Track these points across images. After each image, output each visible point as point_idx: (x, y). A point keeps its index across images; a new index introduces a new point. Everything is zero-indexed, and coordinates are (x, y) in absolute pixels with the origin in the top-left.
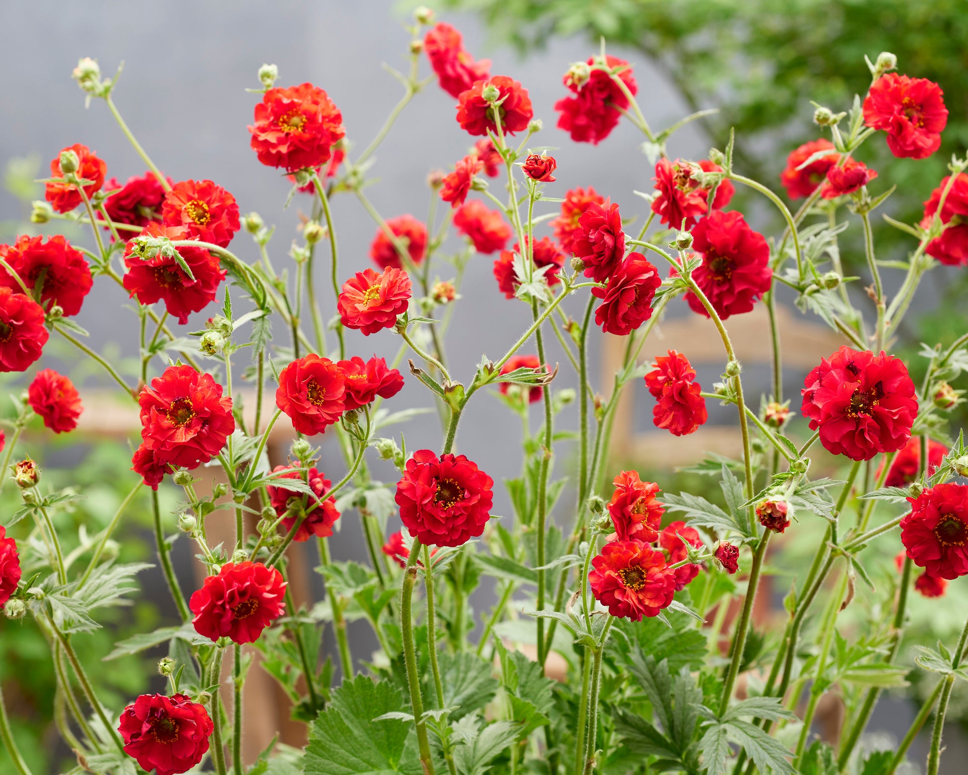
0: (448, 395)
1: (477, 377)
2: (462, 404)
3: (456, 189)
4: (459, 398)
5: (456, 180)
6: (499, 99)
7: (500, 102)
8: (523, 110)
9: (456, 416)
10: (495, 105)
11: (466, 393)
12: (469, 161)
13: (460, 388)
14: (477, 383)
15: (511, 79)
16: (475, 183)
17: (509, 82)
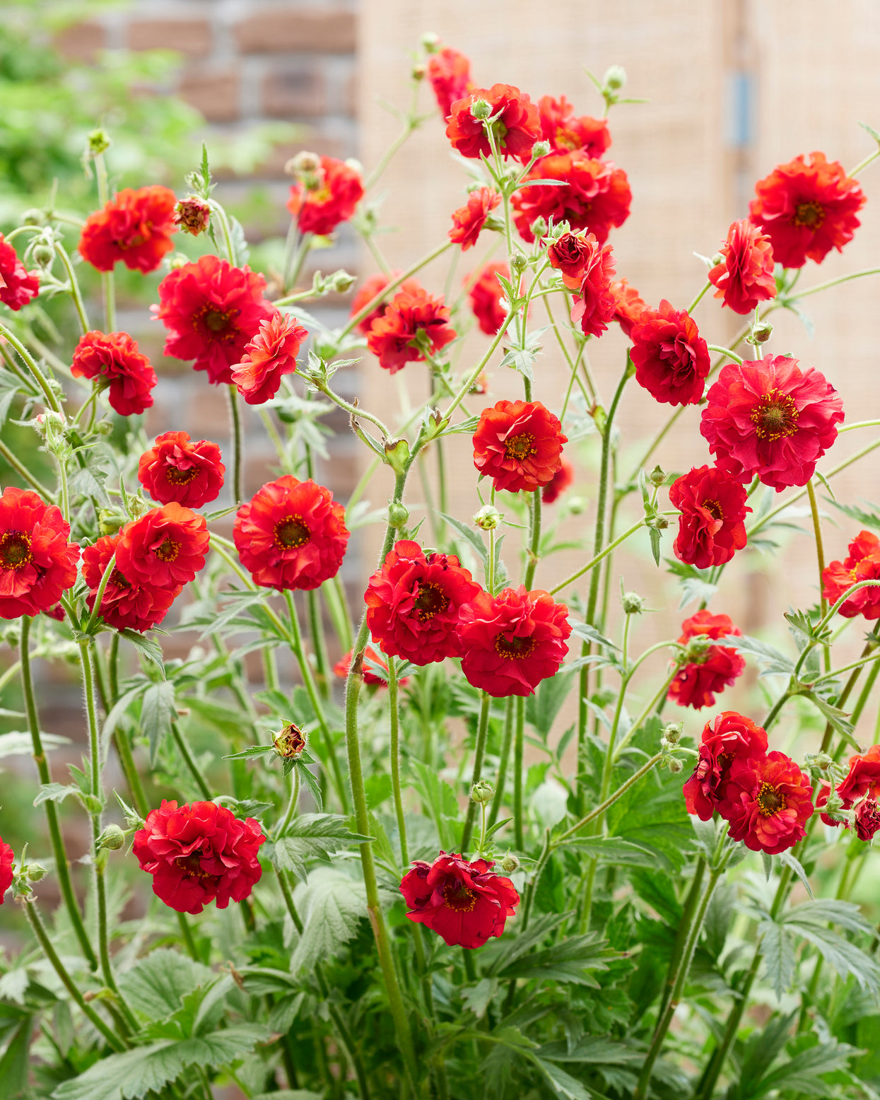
0: (390, 454)
1: (423, 430)
2: (407, 464)
3: (467, 226)
4: (402, 457)
5: (468, 215)
6: (493, 115)
7: (494, 118)
8: (529, 131)
9: (401, 480)
10: (489, 123)
11: (411, 451)
12: (486, 192)
13: (403, 445)
14: (423, 438)
15: (517, 90)
16: (491, 221)
17: (515, 93)
